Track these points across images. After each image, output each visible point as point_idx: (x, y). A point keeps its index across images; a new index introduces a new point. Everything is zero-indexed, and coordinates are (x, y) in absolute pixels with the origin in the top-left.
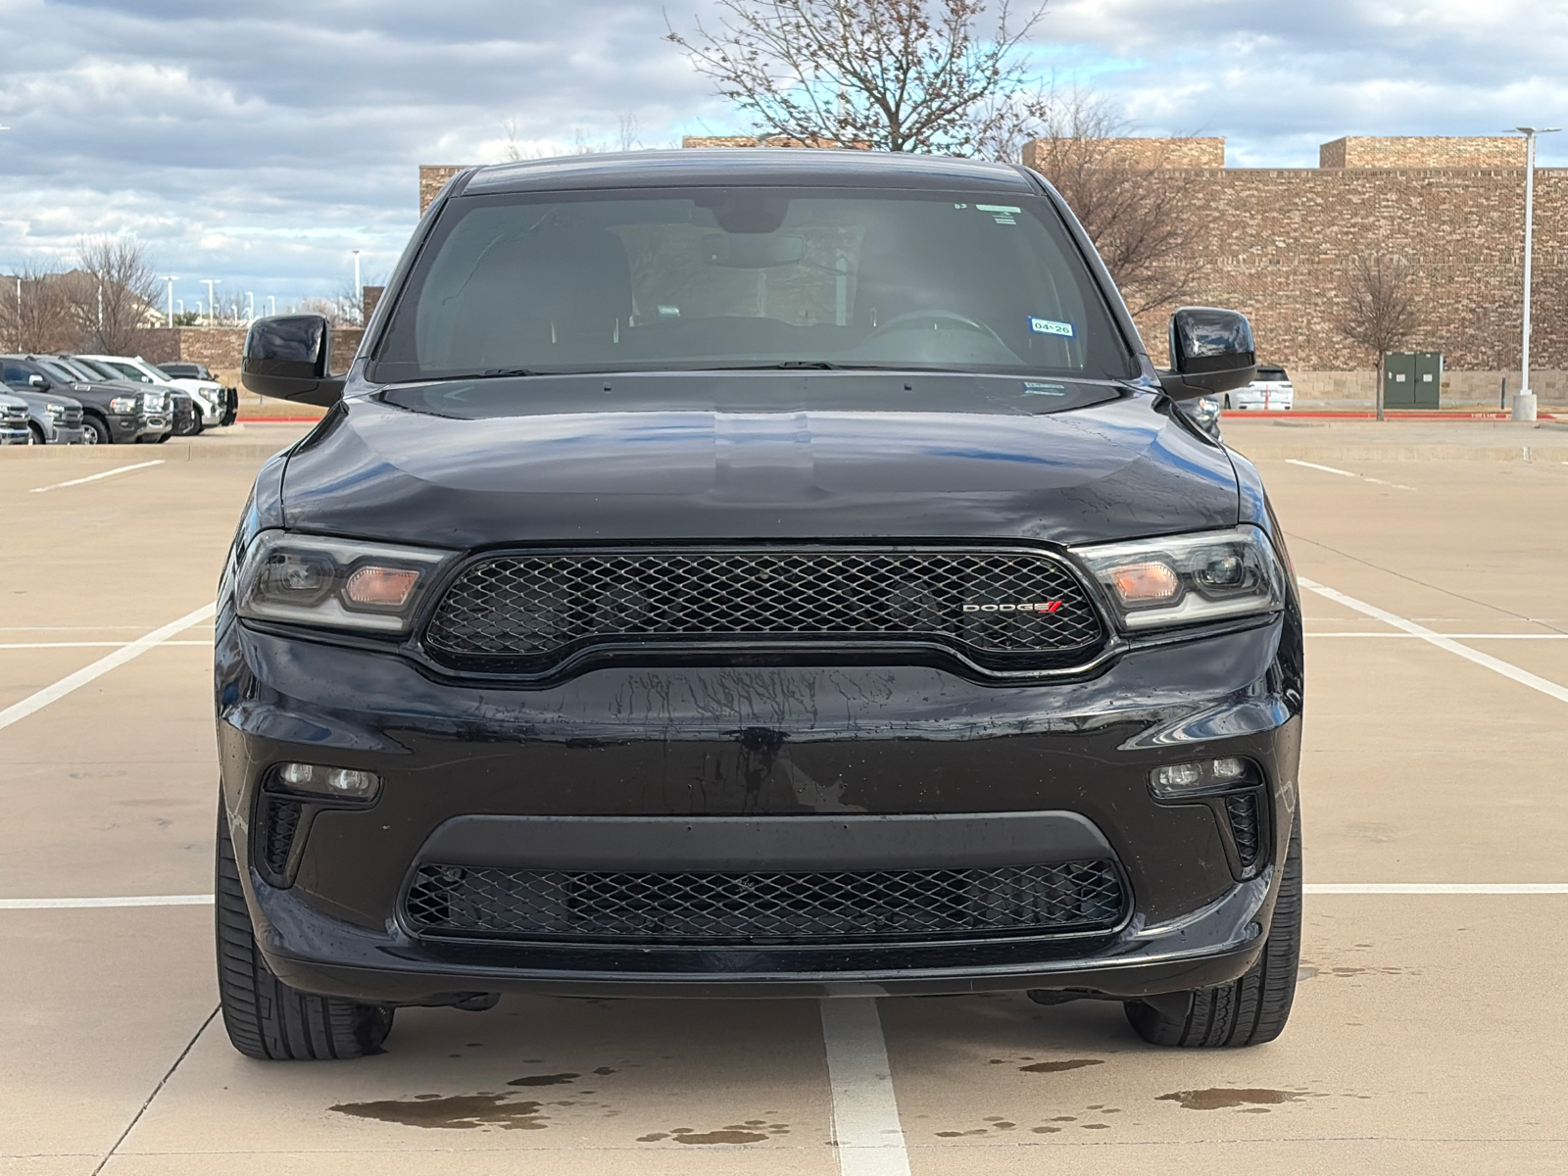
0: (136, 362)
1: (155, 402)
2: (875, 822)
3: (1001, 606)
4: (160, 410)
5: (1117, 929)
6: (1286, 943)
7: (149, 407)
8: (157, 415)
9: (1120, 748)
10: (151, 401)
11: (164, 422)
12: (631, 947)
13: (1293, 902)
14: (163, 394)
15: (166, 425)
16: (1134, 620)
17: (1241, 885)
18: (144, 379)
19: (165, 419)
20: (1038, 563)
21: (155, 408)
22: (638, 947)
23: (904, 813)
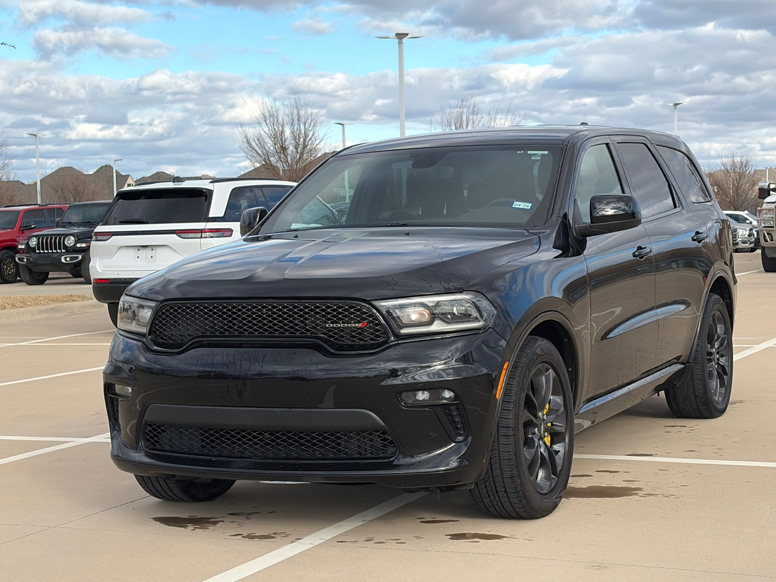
0: (744, 214)
1: (745, 233)
2: (286, 411)
3: (342, 325)
4: (747, 237)
5: (391, 459)
6: (511, 472)
7: (741, 236)
8: (746, 239)
9: (382, 384)
10: (743, 232)
11: (749, 243)
12: (209, 458)
13: (511, 454)
14: (748, 229)
15: (750, 244)
16: (404, 331)
17: (454, 444)
18: (748, 222)
19: (749, 241)
20: (359, 307)
21: (744, 236)
22: (212, 458)
23: (298, 408)
